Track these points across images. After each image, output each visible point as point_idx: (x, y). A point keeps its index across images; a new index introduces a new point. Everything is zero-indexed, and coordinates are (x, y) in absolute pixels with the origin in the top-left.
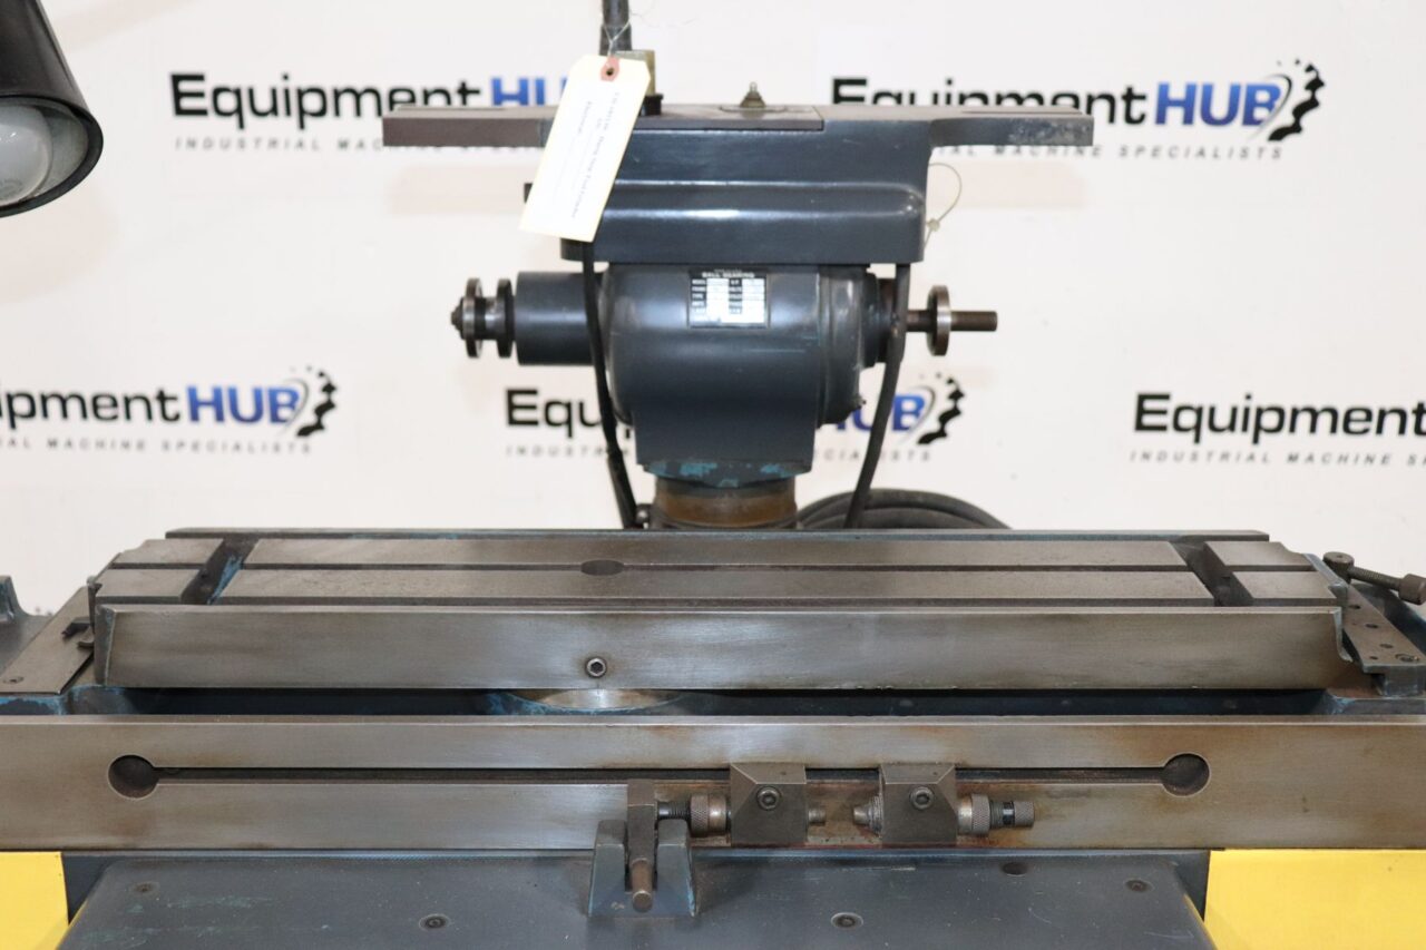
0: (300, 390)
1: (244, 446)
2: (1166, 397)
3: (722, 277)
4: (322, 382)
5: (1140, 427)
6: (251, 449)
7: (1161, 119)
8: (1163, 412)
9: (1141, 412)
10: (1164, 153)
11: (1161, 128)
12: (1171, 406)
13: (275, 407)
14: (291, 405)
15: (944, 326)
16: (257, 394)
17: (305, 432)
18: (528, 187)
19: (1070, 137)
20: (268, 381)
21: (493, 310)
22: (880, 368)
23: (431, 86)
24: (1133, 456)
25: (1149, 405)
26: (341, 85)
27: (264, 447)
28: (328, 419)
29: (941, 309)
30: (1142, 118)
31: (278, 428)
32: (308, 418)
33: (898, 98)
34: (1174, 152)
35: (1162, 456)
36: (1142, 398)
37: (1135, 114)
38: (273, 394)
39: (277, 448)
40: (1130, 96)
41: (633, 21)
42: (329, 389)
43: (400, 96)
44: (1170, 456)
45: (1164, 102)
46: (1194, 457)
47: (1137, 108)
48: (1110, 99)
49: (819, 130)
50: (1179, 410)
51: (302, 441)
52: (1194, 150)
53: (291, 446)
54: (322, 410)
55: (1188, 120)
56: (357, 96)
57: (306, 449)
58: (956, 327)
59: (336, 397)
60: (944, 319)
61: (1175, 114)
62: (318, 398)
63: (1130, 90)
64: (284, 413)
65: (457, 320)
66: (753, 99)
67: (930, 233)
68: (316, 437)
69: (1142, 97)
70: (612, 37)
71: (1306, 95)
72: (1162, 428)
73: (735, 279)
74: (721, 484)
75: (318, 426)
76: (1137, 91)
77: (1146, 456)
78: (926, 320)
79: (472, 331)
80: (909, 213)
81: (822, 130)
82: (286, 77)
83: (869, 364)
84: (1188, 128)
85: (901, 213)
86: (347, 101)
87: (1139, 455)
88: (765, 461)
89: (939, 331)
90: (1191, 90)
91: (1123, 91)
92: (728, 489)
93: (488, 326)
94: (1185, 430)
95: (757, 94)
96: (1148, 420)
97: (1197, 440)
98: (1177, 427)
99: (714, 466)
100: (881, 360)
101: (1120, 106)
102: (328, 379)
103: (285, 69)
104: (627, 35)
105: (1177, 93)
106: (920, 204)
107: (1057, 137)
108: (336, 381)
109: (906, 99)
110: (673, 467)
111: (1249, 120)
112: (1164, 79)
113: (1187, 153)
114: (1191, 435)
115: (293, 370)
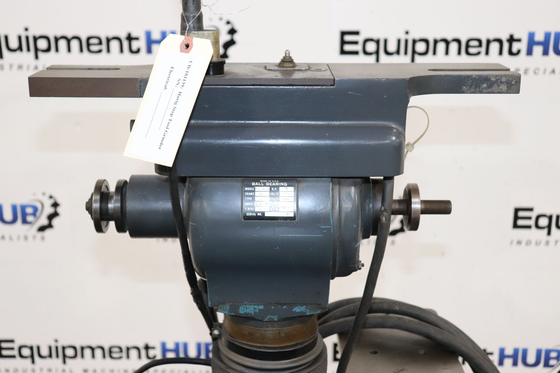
0: (39, 206)
1: (7, 237)
2: (531, 210)
3: (265, 186)
4: (51, 201)
5: (515, 226)
6: (11, 239)
7: (530, 52)
8: (529, 218)
9: (516, 218)
10: (531, 72)
11: (529, 58)
12: (534, 215)
13: (24, 215)
14: (34, 214)
15: (416, 210)
16: (14, 208)
17: (42, 229)
18: (133, 122)
19: (504, 87)
20: (20, 201)
21: (113, 202)
22: (373, 238)
23: (111, 35)
24: (512, 243)
25: (521, 214)
26: (59, 35)
27: (19, 238)
28: (55, 222)
29: (413, 200)
30: (519, 52)
31: (26, 227)
32: (44, 221)
34: (537, 71)
35: (528, 243)
36: (517, 210)
37: (514, 50)
38: (23, 208)
39: (26, 238)
40: (511, 40)
41: (203, 10)
42: (55, 205)
43: (92, 41)
44: (533, 243)
45: (532, 43)
46: (547, 243)
47: (516, 47)
48: (500, 41)
49: (331, 85)
50: (538, 217)
51: (40, 234)
52: (549, 70)
53: (34, 237)
54: (51, 217)
55: (545, 52)
56: (69, 41)
57: (43, 238)
58: (424, 211)
59: (59, 210)
60: (416, 205)
61: (538, 50)
62: (49, 210)
63: (511, 36)
64: (30, 218)
65: (89, 208)
66: (287, 61)
67: (407, 152)
68: (48, 232)
69: (519, 40)
70: (188, 21)
72: (529, 227)
73: (274, 187)
74: (266, 319)
75: (50, 226)
76: (516, 37)
77: (519, 243)
78: (403, 207)
79: (98, 216)
80: (393, 141)
81: (333, 85)
82: (26, 29)
83: (366, 236)
84: (546, 58)
85: (388, 141)
86: (62, 44)
87: (515, 242)
88: (295, 305)
89: (413, 216)
91: (508, 37)
92: (271, 321)
93: (110, 212)
94: (542, 228)
95: (291, 58)
96: (520, 222)
97: (549, 233)
98: (537, 226)
99: (261, 307)
100: (374, 234)
101: (506, 46)
102: (55, 200)
103: (26, 25)
104: (199, 19)
105: (540, 37)
106: (401, 135)
107: (495, 88)
108: (59, 201)
110: (234, 308)
112: (532, 30)
113: (545, 72)
114: (545, 231)
115: (34, 194)
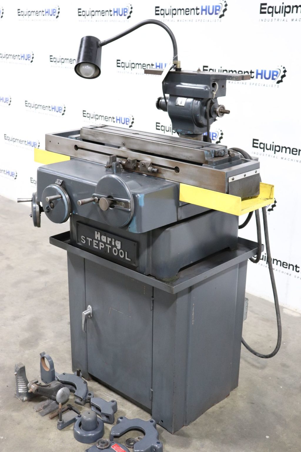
10: (257, 85)
19: (235, 79)
33: (213, 70)
52: (263, 85)
55: (262, 78)
61: (259, 76)
71: (283, 74)
74: (182, 134)
88: (188, 131)
90: (262, 71)
99: (182, 130)
107: (233, 79)
109: (214, 71)
111: (273, 79)
